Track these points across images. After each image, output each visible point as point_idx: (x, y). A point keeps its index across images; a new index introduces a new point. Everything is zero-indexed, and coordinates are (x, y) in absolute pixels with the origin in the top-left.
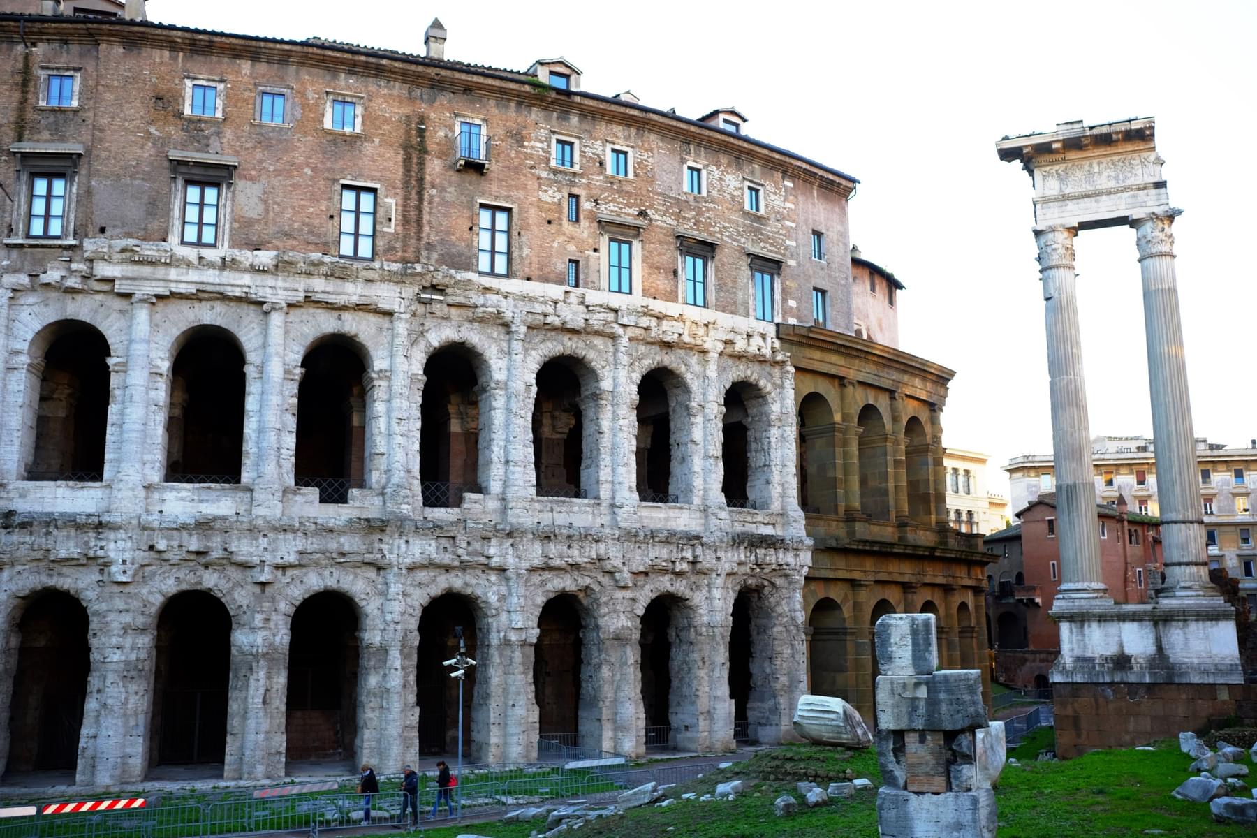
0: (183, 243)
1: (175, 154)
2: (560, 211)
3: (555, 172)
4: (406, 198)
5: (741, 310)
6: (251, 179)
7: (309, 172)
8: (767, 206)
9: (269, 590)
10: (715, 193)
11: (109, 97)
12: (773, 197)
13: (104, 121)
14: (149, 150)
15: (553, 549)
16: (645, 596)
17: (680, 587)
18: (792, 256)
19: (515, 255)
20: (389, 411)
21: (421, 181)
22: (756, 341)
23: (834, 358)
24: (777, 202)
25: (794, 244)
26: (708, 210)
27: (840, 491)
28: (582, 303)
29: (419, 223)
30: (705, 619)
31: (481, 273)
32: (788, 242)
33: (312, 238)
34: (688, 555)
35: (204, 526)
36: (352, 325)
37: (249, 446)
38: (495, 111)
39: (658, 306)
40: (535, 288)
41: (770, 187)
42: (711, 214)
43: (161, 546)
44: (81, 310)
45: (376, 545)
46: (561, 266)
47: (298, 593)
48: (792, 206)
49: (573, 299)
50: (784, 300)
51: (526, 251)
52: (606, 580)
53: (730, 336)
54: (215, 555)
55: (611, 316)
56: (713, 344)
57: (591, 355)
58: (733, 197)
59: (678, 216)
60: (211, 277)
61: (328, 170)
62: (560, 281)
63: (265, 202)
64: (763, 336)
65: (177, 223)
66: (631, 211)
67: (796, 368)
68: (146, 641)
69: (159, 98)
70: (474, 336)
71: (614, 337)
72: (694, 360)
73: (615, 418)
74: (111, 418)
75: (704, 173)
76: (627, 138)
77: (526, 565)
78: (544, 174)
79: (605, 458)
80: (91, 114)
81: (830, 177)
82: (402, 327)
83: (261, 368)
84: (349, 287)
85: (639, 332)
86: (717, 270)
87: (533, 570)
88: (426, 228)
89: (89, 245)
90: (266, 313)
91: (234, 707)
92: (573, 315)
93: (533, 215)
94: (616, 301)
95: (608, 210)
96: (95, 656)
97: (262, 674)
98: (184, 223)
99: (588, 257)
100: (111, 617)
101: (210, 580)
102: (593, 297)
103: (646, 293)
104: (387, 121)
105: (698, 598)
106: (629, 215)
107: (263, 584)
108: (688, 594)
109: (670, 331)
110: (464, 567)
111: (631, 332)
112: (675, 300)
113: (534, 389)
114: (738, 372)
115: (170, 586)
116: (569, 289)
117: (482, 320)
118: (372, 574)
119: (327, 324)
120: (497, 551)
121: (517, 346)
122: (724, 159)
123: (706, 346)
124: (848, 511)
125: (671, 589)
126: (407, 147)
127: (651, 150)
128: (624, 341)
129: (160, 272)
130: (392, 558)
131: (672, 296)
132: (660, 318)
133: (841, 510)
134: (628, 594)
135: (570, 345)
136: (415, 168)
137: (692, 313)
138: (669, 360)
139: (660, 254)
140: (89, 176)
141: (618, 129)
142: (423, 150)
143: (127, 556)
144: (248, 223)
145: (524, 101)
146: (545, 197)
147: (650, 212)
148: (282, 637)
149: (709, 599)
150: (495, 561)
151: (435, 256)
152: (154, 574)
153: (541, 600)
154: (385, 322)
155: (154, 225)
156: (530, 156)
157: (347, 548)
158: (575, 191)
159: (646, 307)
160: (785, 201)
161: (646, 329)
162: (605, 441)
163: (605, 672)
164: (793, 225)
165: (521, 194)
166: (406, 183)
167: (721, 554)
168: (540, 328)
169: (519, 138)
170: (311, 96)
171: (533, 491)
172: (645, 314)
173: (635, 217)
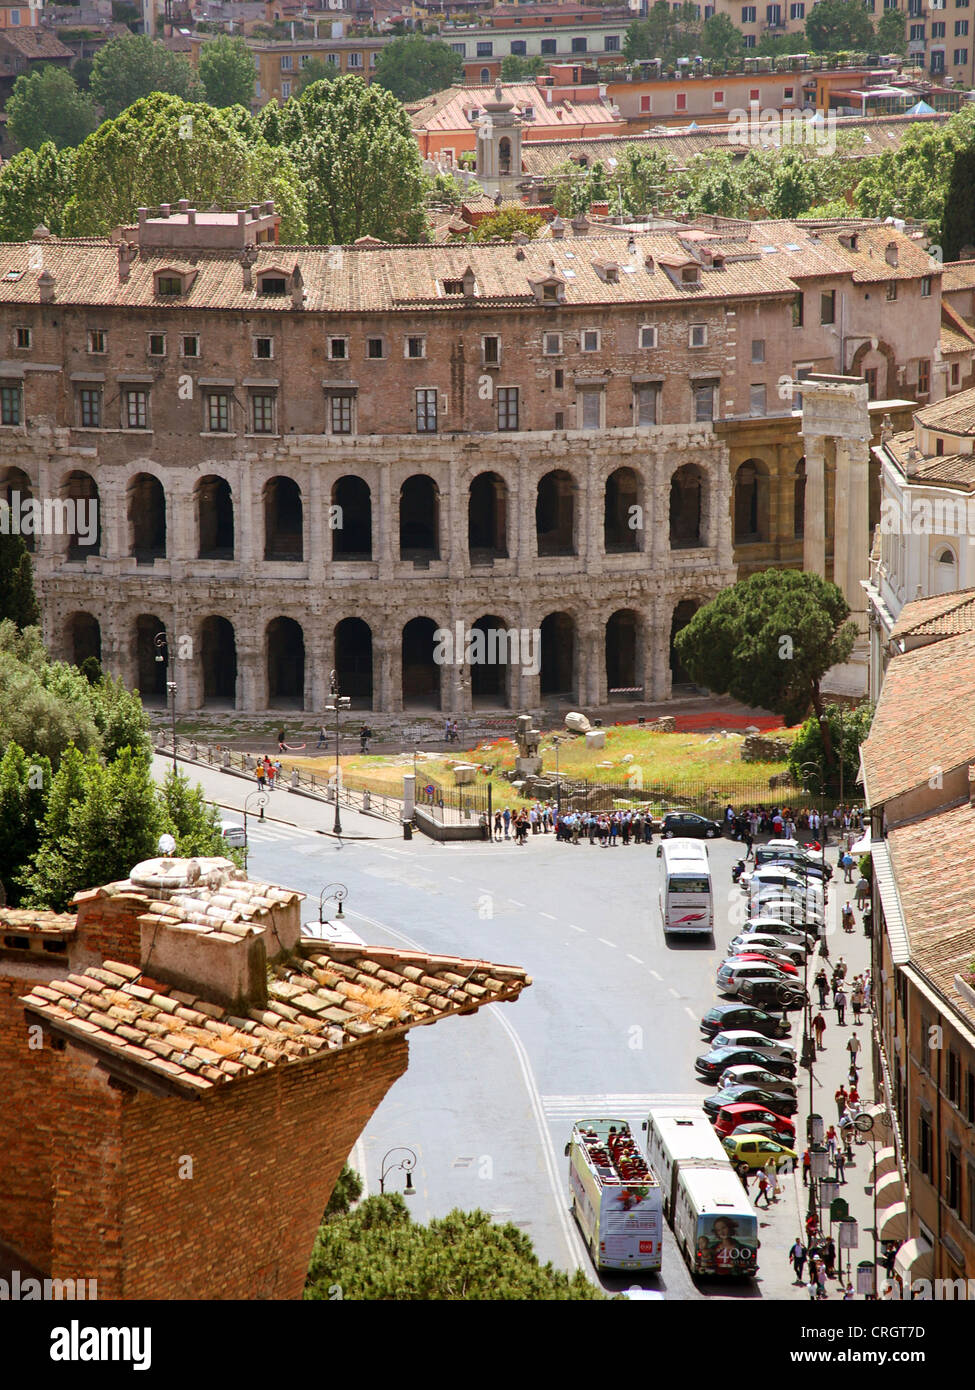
0: (334, 432)
1: (326, 383)
2: (550, 383)
3: (546, 358)
4: (454, 393)
5: (684, 419)
6: (367, 392)
7: (397, 384)
8: (709, 338)
9: (390, 618)
10: (664, 342)
11: (289, 352)
12: (715, 329)
13: (287, 366)
14: (312, 381)
15: (545, 590)
16: (607, 613)
17: (633, 605)
18: (731, 368)
19: (520, 417)
20: (449, 517)
21: (462, 381)
22: (696, 438)
23: (768, 432)
24: (718, 331)
25: (733, 358)
26: (658, 355)
27: (773, 525)
28: (565, 439)
29: (462, 407)
30: (650, 623)
31: (500, 430)
32: (728, 359)
33: (402, 424)
34: (637, 586)
35: (355, 588)
36: (426, 470)
37: (375, 540)
38: (506, 326)
39: (618, 432)
40: (534, 435)
41: (712, 321)
42: (661, 358)
43: (335, 597)
44: (284, 471)
45: (445, 594)
46: (551, 418)
47: (405, 619)
48: (734, 330)
49: (559, 438)
50: (722, 402)
51: (528, 413)
52: (581, 605)
53: (675, 440)
54: (361, 602)
55: (585, 445)
56: (661, 448)
57: (572, 469)
58: (679, 340)
59: (634, 367)
60: (350, 450)
61: (410, 382)
62: (549, 429)
63: (375, 405)
64: (703, 435)
65: (329, 422)
66: (599, 372)
67: (732, 448)
68: (331, 643)
69: (315, 350)
70: (498, 468)
71: (588, 457)
72: (647, 459)
73: (588, 506)
74: (305, 528)
75: (656, 330)
76: (596, 324)
77: (529, 600)
78: (539, 361)
79: (582, 530)
80: (280, 362)
81: (770, 298)
82: (455, 468)
83: (379, 496)
84: (424, 450)
85: (605, 450)
86: (664, 395)
87: (535, 602)
88: (466, 409)
89: (288, 439)
90: (380, 469)
91: (375, 676)
92: (560, 448)
93: (532, 389)
94: (588, 433)
95: (583, 376)
96: (307, 650)
97: (389, 660)
98: (333, 420)
99: (568, 410)
100: (313, 631)
101: (359, 613)
102: (572, 435)
103: (609, 425)
104: (441, 346)
105: (646, 611)
106: (596, 376)
107: (387, 616)
108: (638, 608)
109: (627, 446)
110: (494, 603)
111: (598, 452)
112: (630, 425)
113: (536, 493)
114: (684, 460)
115: (341, 616)
116: (555, 431)
117: (502, 458)
118: (443, 608)
119: (413, 471)
120: (513, 594)
121: (524, 473)
122: (672, 316)
123: (656, 450)
124: (779, 539)
125: (626, 607)
126: (453, 360)
127: (614, 326)
128: (594, 458)
129: (323, 450)
130: (453, 600)
131: (628, 423)
132: (621, 439)
133: (773, 538)
134: (597, 612)
135: (558, 465)
136: (457, 372)
137: (644, 430)
138: (628, 463)
139: (619, 397)
140: (283, 398)
141: (590, 319)
142: (462, 359)
143: (319, 602)
144: (367, 419)
145: (524, 317)
146: (539, 376)
147: (612, 370)
148: (398, 641)
149: (654, 611)
150: (512, 598)
151: (472, 425)
152: (332, 610)
153: (541, 617)
154: (445, 466)
155: (317, 424)
156: (530, 351)
157: (429, 596)
158: (561, 367)
159: (609, 434)
160: (728, 326)
161: (611, 448)
162: (582, 521)
163: (582, 657)
164: (734, 344)
165: (524, 377)
166: (453, 382)
167: (661, 584)
168: (540, 458)
169: (522, 340)
170: (397, 339)
171: (536, 555)
172: (608, 439)
173: (601, 376)
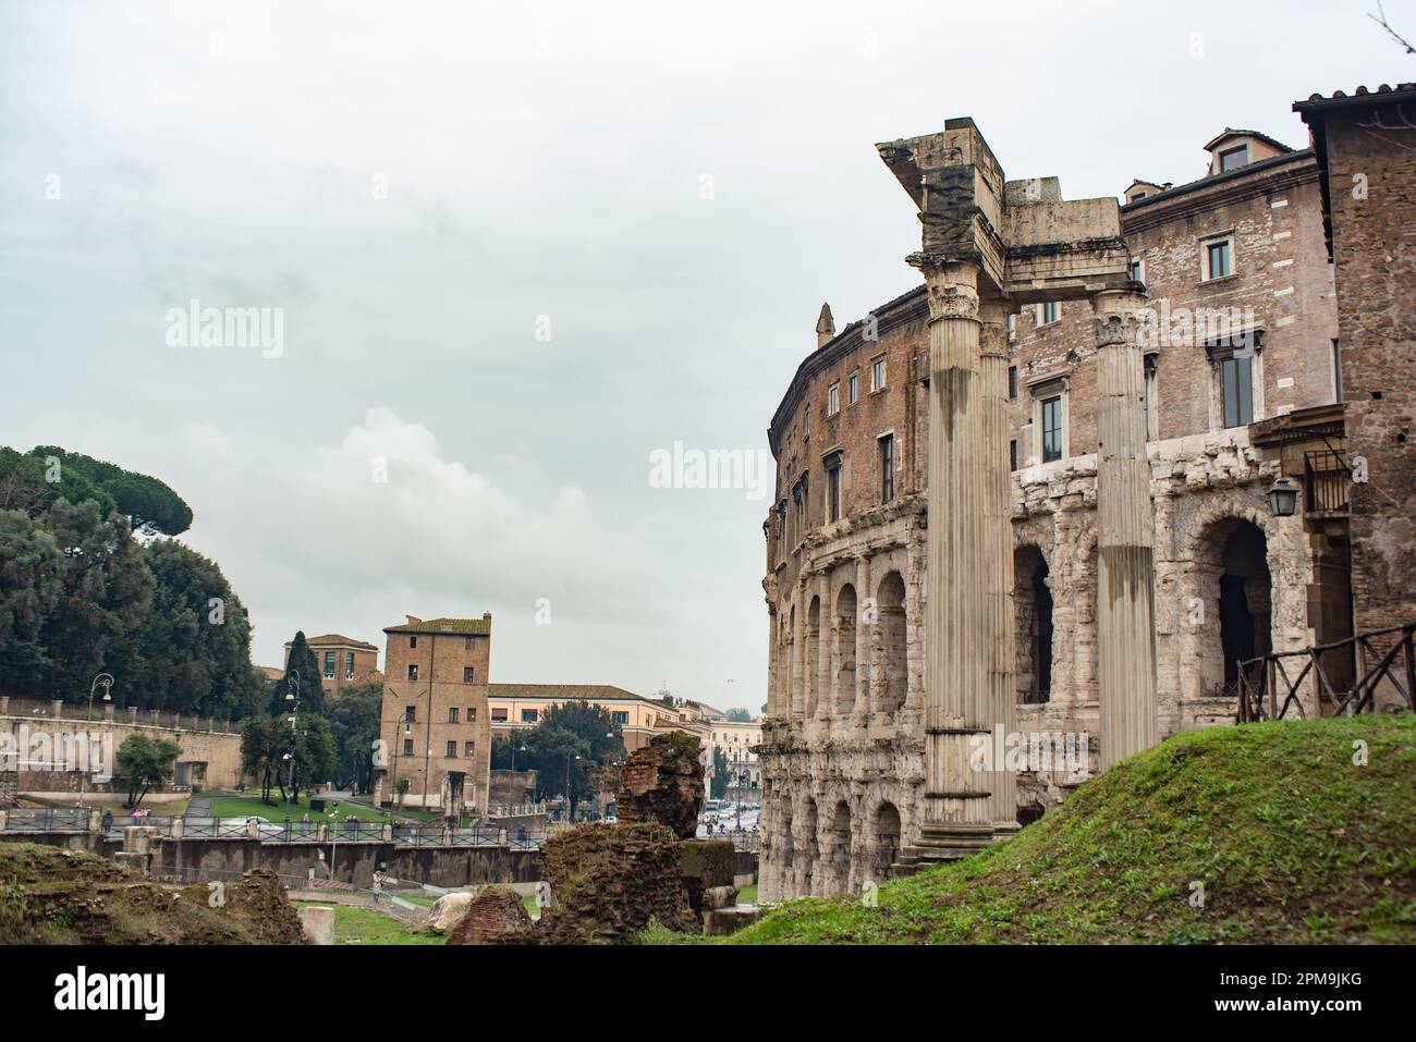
0: (832, 522)
1: (825, 452)
4: (907, 434)
5: (1198, 425)
7: (866, 436)
8: (1239, 259)
10: (1156, 284)
12: (1250, 240)
14: (820, 454)
18: (1286, 311)
21: (914, 413)
22: (1225, 459)
24: (1258, 242)
25: (1291, 290)
28: (1019, 486)
29: (914, 455)
32: (1277, 294)
33: (868, 495)
36: (896, 562)
39: (1087, 462)
41: (1244, 226)
48: (1288, 234)
49: (1013, 485)
53: (1178, 469)
55: (1042, 492)
56: (1160, 486)
57: (1040, 540)
58: (1183, 275)
60: (837, 544)
61: (874, 429)
63: (852, 473)
64: (1233, 451)
65: (827, 507)
66: (1058, 360)
71: (1049, 514)
75: (1142, 264)
85: (1070, 500)
86: (1162, 384)
88: (918, 457)
94: (1047, 472)
95: (1039, 370)
98: (833, 505)
102: (1029, 476)
103: (1071, 451)
104: (898, 366)
106: (1057, 366)
111: (1066, 502)
119: (886, 566)
122: (1171, 230)
126: (908, 384)
128: (1058, 515)
136: (910, 401)
142: (916, 379)
144: (847, 494)
147: (1077, 351)
151: (923, 481)
155: (822, 513)
158: (1013, 361)
159: (1072, 469)
160: (1274, 230)
161: (1079, 493)
164: (1290, 262)
166: (907, 418)
170: (866, 368)
172: (1073, 478)
173: (1064, 364)
